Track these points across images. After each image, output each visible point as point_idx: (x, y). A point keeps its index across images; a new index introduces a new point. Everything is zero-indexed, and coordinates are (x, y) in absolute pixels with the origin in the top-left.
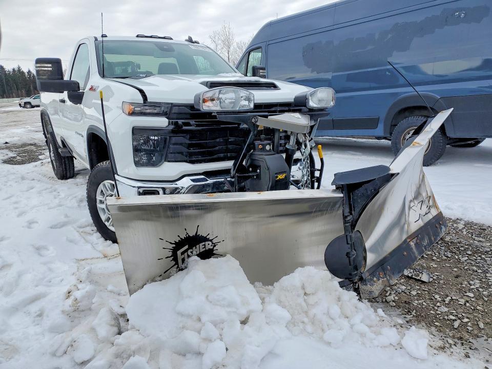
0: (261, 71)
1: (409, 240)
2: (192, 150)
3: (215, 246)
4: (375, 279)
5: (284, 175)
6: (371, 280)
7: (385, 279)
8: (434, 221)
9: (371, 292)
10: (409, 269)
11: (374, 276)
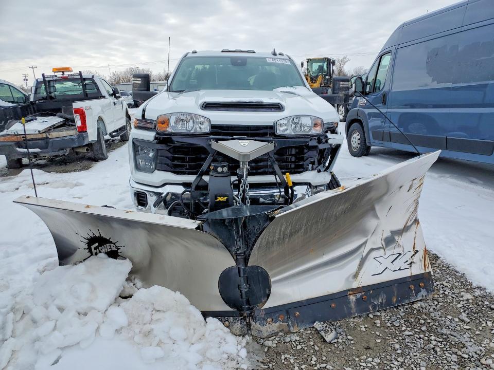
0: (341, 83)
1: (351, 293)
2: (176, 163)
3: (118, 249)
4: (269, 320)
5: (225, 198)
6: (264, 319)
7: (286, 323)
8: (410, 280)
9: (259, 331)
10: (322, 323)
11: (270, 317)
